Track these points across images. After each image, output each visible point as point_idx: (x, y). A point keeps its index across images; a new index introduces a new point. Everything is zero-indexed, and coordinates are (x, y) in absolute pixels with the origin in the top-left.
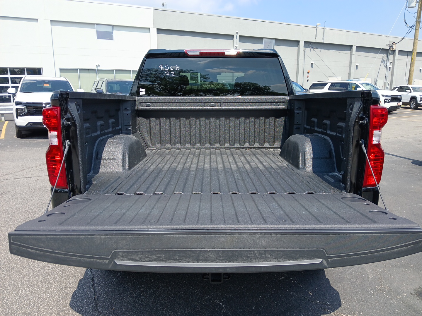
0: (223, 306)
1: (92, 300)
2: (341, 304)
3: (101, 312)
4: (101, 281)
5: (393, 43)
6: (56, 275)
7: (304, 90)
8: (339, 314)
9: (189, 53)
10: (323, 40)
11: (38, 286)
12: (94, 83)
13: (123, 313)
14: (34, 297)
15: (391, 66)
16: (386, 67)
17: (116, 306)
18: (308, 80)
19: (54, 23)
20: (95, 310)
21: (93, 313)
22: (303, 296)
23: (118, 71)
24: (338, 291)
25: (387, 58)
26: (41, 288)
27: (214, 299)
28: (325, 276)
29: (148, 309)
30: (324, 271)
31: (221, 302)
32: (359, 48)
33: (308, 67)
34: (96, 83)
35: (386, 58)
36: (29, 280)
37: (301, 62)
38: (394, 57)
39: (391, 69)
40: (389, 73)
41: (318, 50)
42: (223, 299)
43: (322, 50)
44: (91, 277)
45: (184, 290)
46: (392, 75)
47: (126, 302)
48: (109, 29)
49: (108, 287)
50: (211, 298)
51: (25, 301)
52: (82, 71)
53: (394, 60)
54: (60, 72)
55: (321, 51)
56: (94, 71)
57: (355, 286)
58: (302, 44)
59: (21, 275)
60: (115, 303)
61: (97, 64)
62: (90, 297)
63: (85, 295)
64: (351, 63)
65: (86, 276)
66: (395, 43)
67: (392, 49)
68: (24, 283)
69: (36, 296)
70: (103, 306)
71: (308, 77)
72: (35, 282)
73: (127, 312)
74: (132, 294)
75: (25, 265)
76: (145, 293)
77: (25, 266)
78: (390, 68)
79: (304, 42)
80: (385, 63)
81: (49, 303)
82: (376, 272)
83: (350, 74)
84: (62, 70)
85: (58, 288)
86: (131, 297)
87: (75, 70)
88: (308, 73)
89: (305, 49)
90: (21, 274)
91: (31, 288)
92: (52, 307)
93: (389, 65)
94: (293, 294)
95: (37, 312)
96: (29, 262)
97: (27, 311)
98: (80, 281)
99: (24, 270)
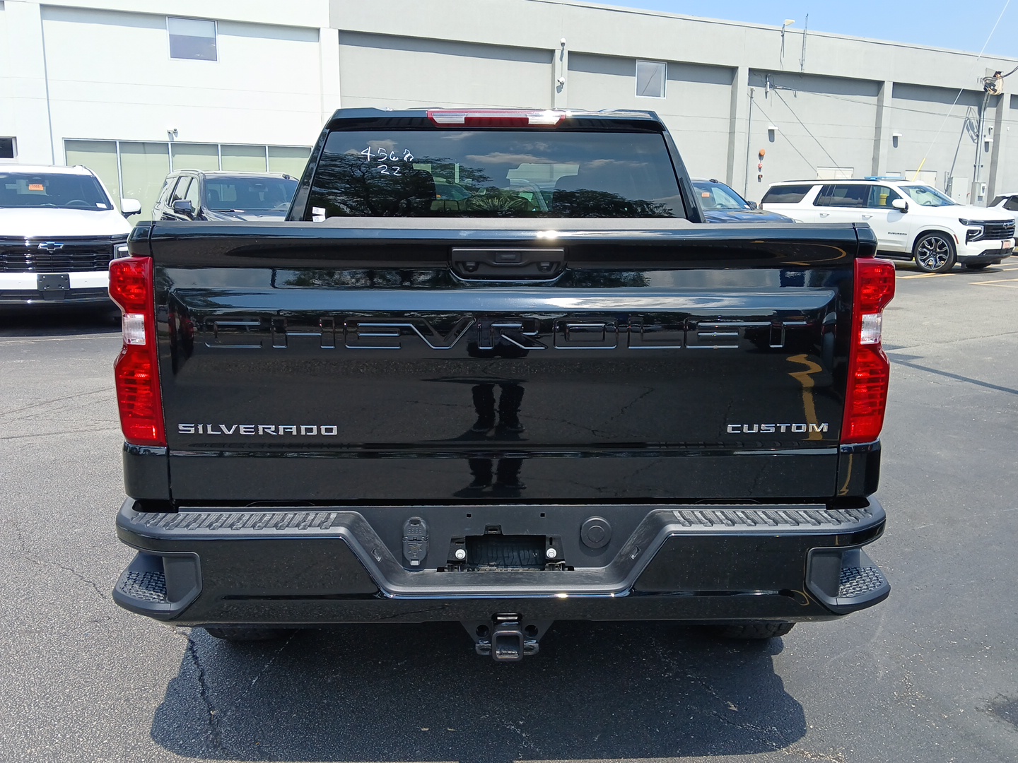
0: (524, 735)
1: (204, 725)
2: (805, 730)
3: (228, 750)
4: (222, 684)
5: (995, 76)
6: (109, 670)
7: (747, 207)
8: (798, 752)
9: (439, 120)
10: (802, 65)
11: (68, 696)
12: (166, 184)
13: (283, 753)
14: (61, 718)
15: (990, 139)
16: (976, 141)
17: (264, 737)
18: (759, 178)
19: (49, 12)
20: (215, 747)
21: (210, 752)
22: (715, 715)
23: (230, 149)
24: (801, 703)
25: (980, 115)
26: (76, 700)
27: (501, 721)
28: (772, 670)
29: (342, 743)
30: (771, 660)
31: (518, 726)
32: (901, 89)
33: (761, 141)
34: (171, 183)
35: (978, 116)
36: (43, 682)
37: (741, 126)
38: (999, 114)
39: (991, 145)
40: (986, 158)
41: (787, 94)
42: (522, 720)
43: (800, 94)
44: (198, 674)
45: (429, 701)
46: (994, 163)
47: (287, 728)
48: (204, 31)
49: (241, 697)
50: (494, 718)
51: (39, 728)
52: (128, 146)
53: (998, 121)
54: (67, 149)
55: (795, 96)
56: (160, 147)
57: (842, 692)
58: (743, 76)
59: (22, 672)
60: (261, 730)
61: (172, 129)
62: (199, 719)
63: (186, 713)
64: (878, 128)
65: (185, 672)
66: (1002, 74)
67: (992, 92)
68: (32, 689)
69: (65, 717)
70: (233, 737)
71: (760, 169)
72: (58, 686)
73: (293, 749)
74: (303, 711)
75: (28, 648)
76: (334, 708)
77: (27, 652)
78: (987, 143)
79: (750, 69)
80: (973, 129)
81: (98, 732)
82: (898, 663)
83: (875, 160)
84: (70, 144)
85: (118, 700)
86: (300, 718)
87: (109, 145)
88: (761, 156)
89: (752, 90)
90: (20, 668)
91: (52, 701)
92: (109, 741)
93: (985, 136)
94: (691, 709)
95: (73, 752)
96: (37, 641)
97: (48, 749)
98: (170, 683)
99: (27, 661)
